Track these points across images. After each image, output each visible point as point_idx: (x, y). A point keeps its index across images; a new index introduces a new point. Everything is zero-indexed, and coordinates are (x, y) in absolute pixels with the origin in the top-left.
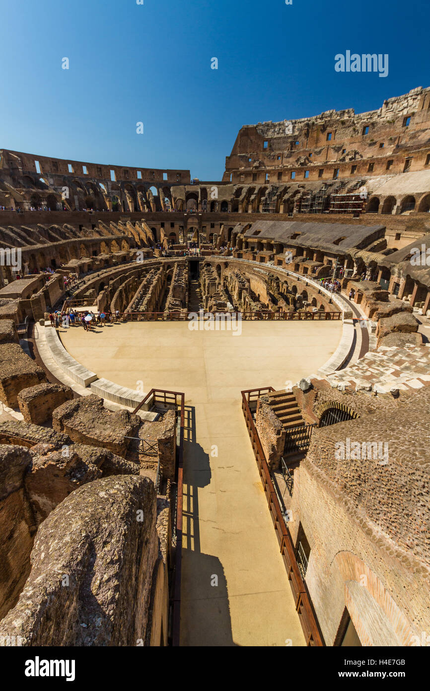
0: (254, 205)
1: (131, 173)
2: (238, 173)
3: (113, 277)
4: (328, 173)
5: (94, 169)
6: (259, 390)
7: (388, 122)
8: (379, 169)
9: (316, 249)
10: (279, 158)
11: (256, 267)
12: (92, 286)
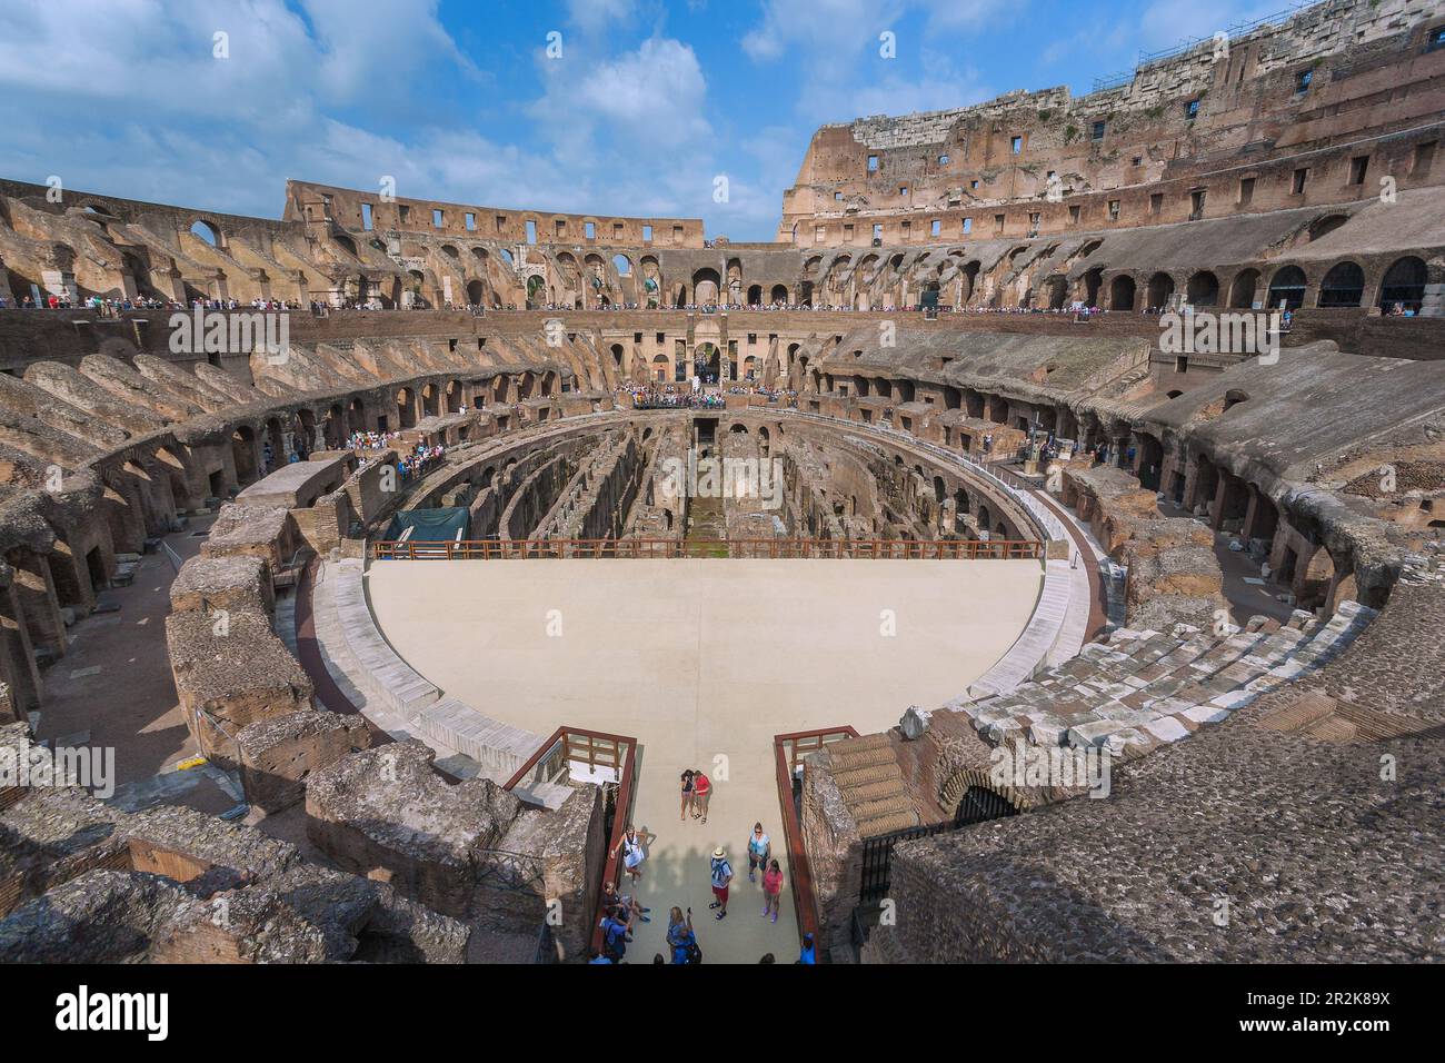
0: (846, 295)
1: (572, 226)
2: (811, 224)
3: (517, 457)
4: (1014, 222)
5: (489, 220)
6: (820, 734)
7: (1147, 111)
8: (1130, 213)
9: (988, 392)
10: (904, 191)
11: (849, 433)
12: (466, 477)
